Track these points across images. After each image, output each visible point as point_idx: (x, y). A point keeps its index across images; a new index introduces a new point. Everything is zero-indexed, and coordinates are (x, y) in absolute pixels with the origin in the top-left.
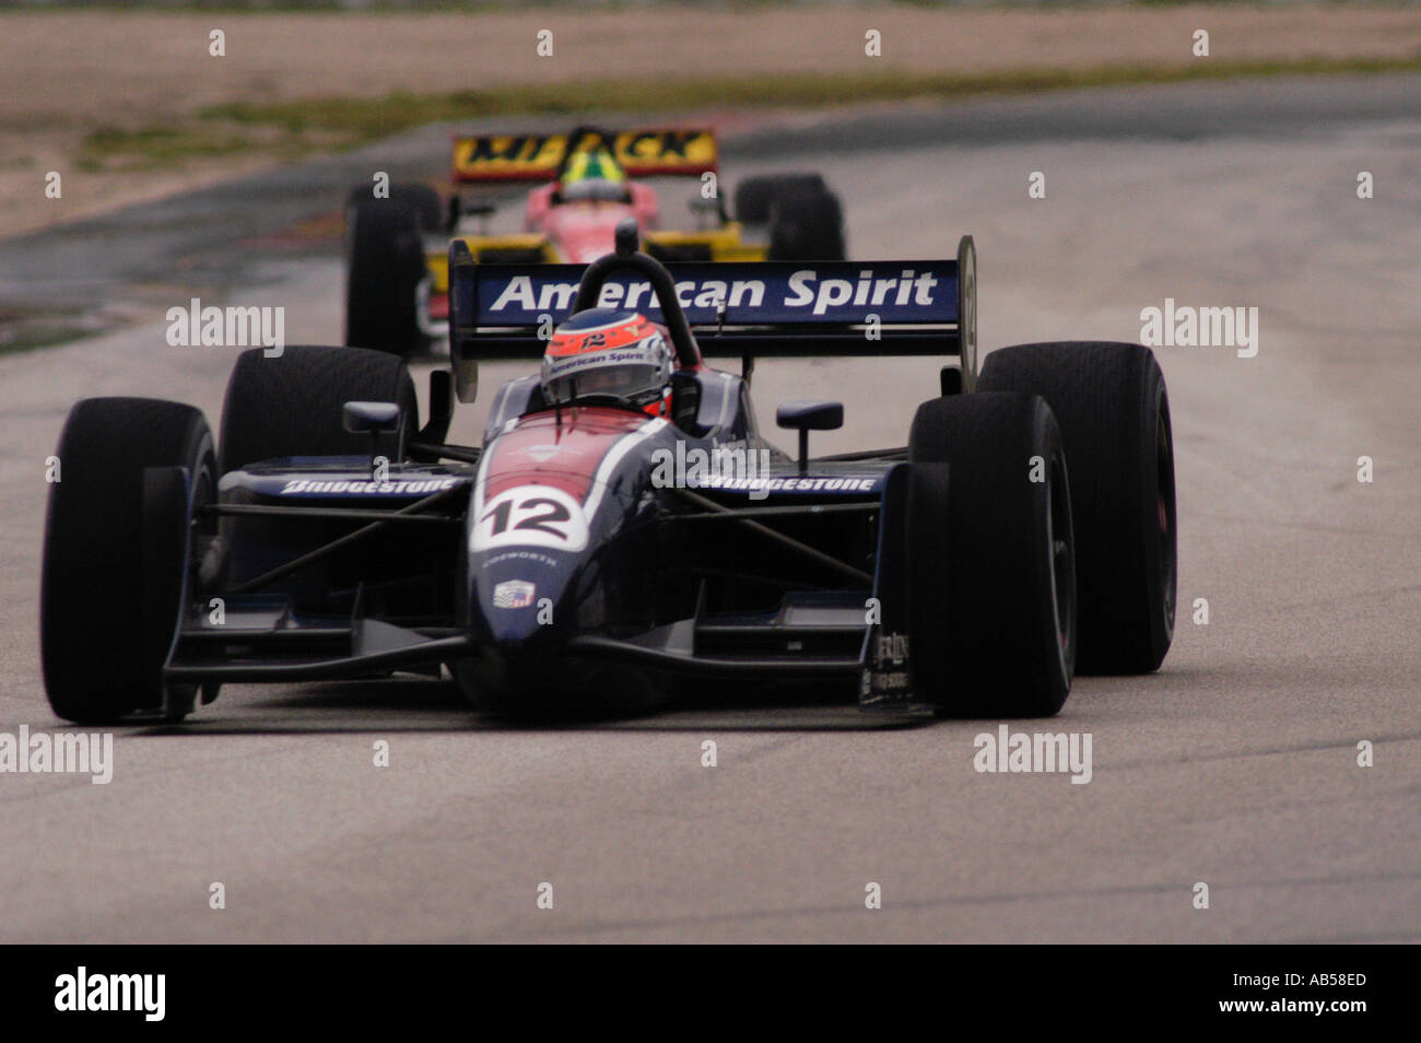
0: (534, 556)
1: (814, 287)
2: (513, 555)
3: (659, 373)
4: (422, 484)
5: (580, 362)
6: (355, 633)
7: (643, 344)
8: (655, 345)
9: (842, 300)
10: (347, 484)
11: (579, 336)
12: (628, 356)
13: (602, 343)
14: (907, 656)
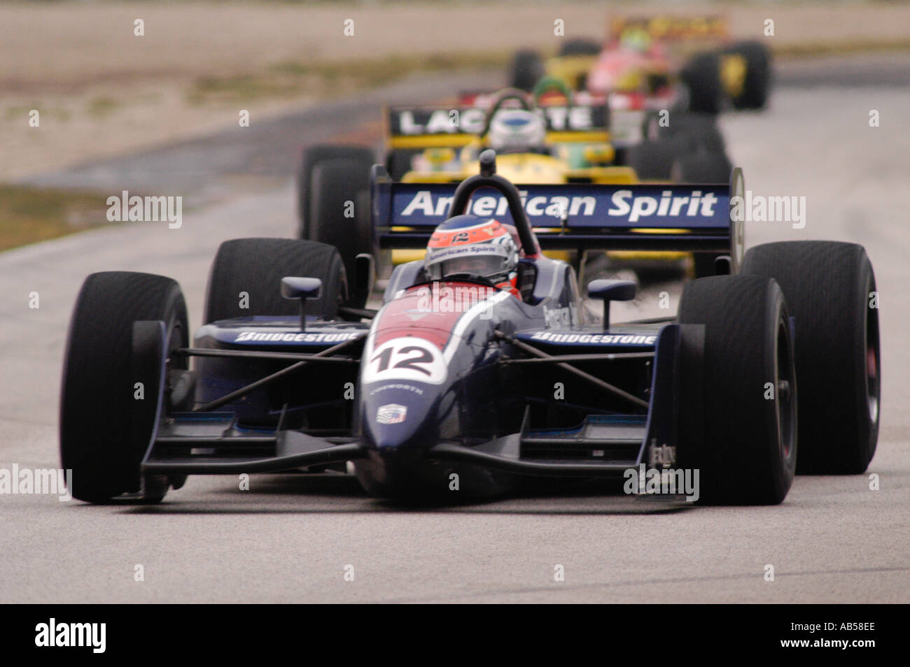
0: (407, 387)
1: (630, 202)
2: (392, 386)
3: (506, 262)
4: (335, 335)
5: (451, 253)
6: (279, 441)
7: (496, 241)
8: (504, 242)
9: (649, 212)
10: (282, 335)
11: (451, 234)
12: (485, 249)
13: (466, 240)
14: (674, 461)
